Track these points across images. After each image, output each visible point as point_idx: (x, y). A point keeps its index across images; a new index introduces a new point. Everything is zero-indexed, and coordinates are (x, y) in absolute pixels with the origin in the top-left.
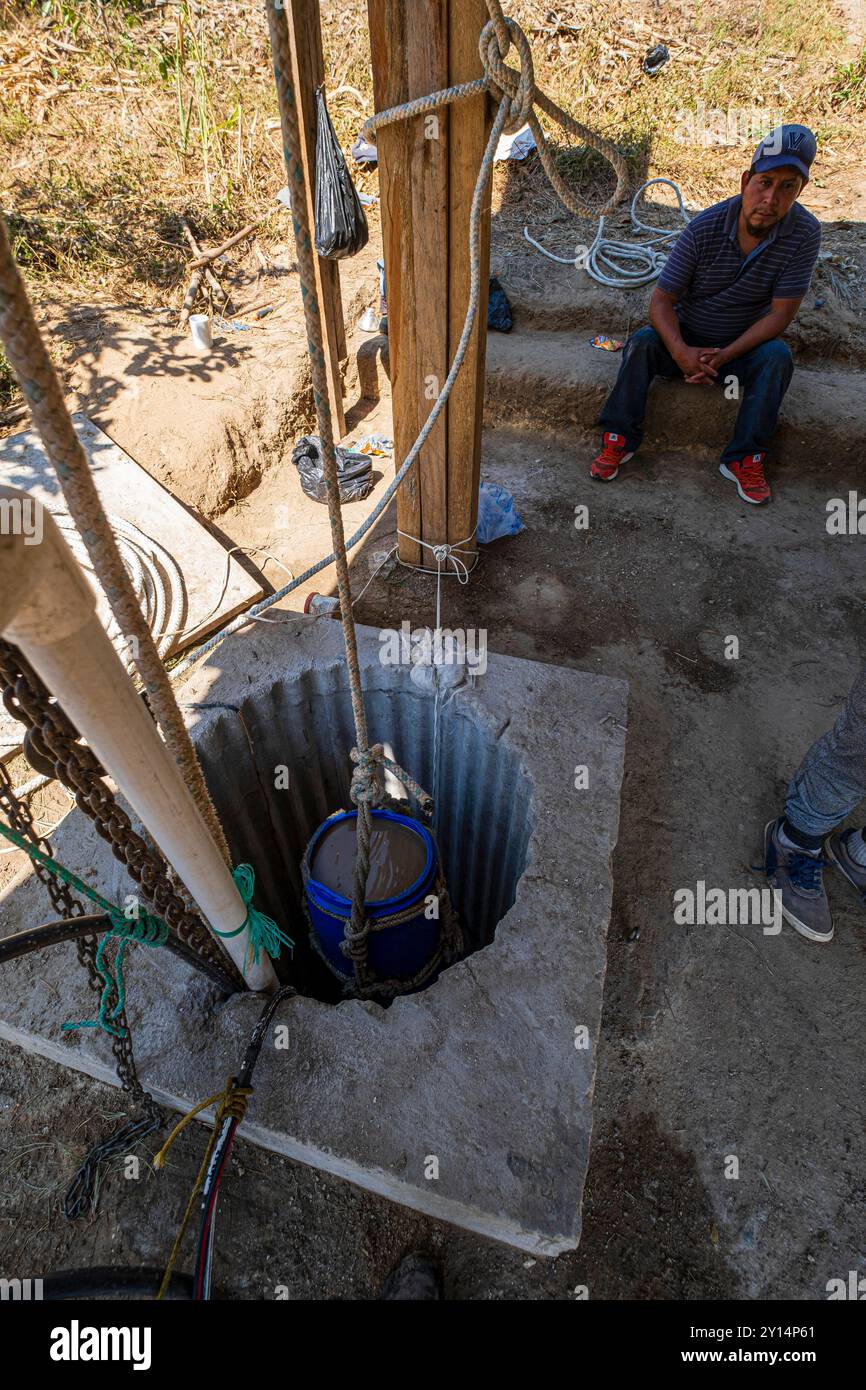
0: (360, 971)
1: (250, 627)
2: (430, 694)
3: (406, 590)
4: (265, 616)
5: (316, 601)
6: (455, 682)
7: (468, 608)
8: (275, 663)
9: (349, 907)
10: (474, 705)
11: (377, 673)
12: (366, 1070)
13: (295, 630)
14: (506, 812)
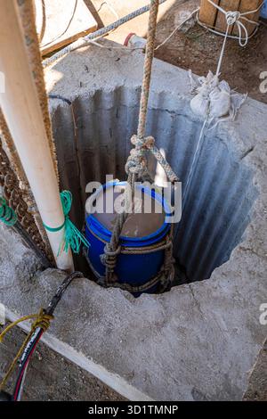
0: (109, 273)
1: (85, 48)
2: (201, 119)
3: (198, 45)
4: (97, 41)
5: (133, 40)
6: (221, 114)
7: (240, 66)
8: (99, 77)
9: (110, 236)
10: (231, 132)
11: (168, 97)
12: (119, 326)
13: (117, 56)
14: (233, 209)
